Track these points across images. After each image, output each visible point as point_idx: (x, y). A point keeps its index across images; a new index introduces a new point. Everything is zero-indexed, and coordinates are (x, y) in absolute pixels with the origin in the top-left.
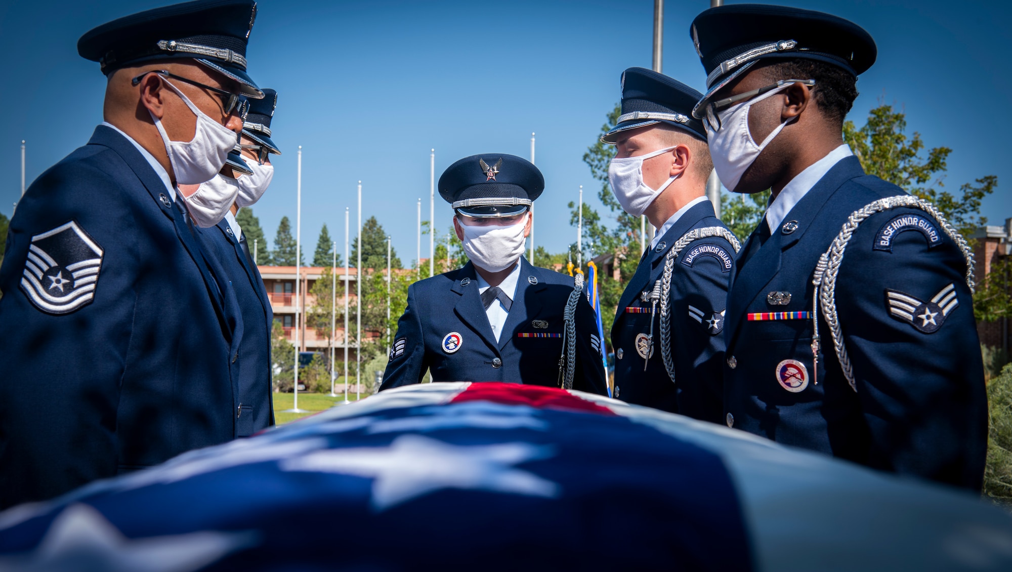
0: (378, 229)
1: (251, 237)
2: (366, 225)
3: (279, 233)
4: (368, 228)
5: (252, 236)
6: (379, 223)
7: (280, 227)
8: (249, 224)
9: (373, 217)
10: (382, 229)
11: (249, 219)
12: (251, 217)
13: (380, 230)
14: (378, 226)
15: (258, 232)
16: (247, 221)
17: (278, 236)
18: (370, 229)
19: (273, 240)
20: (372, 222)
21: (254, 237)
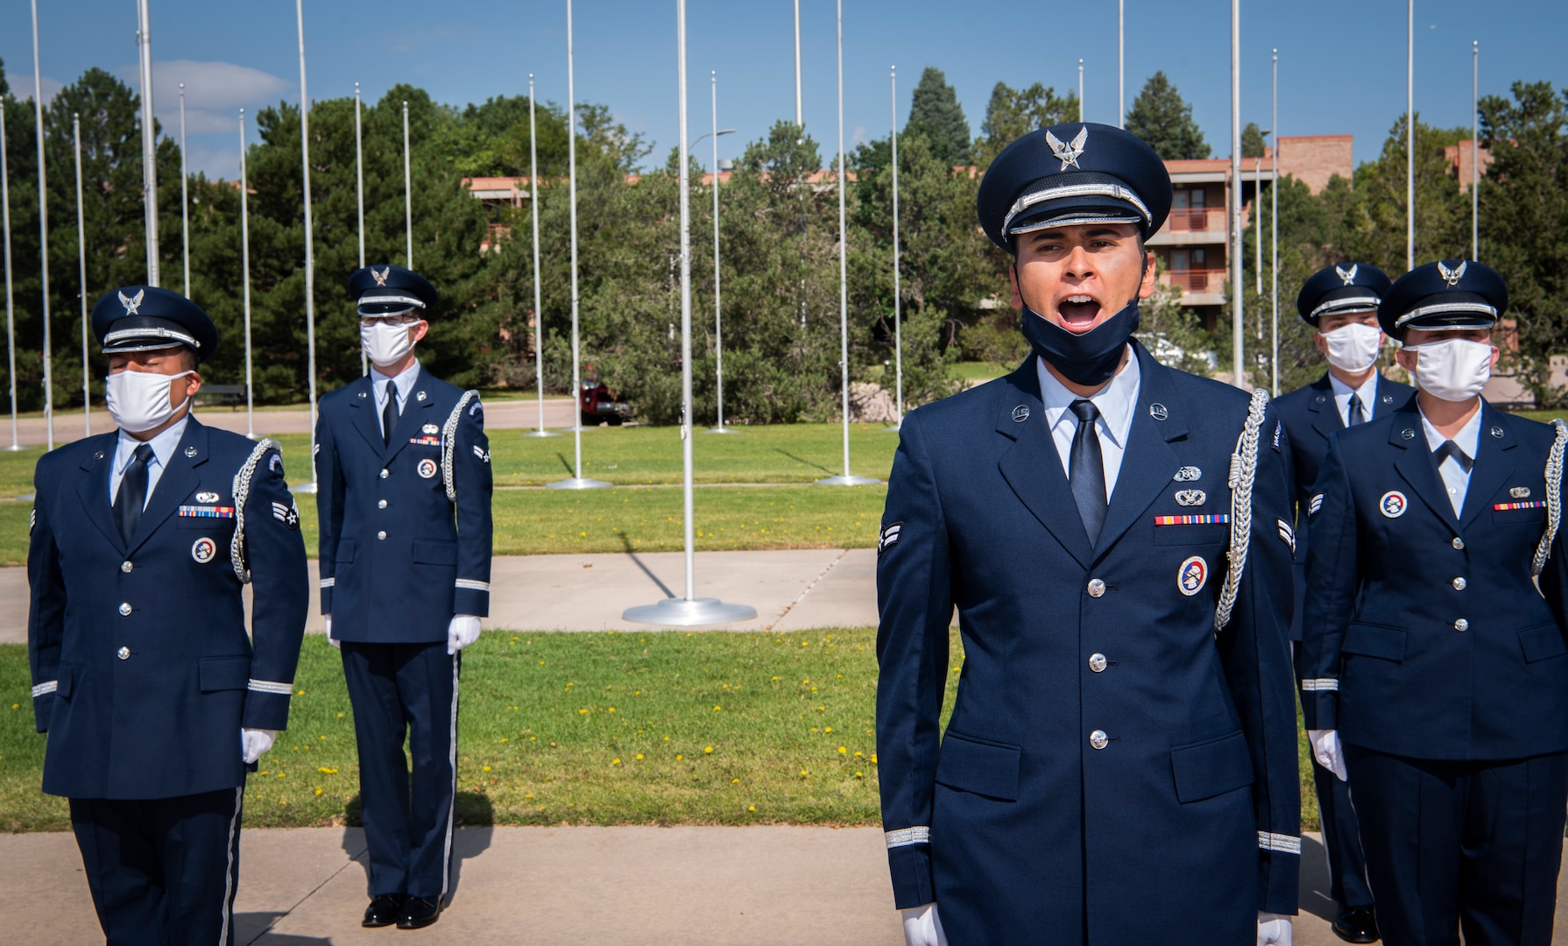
0: (1169, 94)
1: (944, 122)
2: (1147, 88)
3: (990, 112)
4: (1151, 92)
5: (946, 119)
6: (1171, 83)
7: (992, 102)
8: (938, 99)
9: (1159, 74)
10: (1178, 93)
11: (940, 90)
12: (942, 86)
13: (1174, 96)
14: (1168, 90)
15: (955, 112)
16: (936, 94)
17: (989, 118)
18: (1155, 94)
19: (980, 124)
20: (1159, 82)
21: (949, 121)
